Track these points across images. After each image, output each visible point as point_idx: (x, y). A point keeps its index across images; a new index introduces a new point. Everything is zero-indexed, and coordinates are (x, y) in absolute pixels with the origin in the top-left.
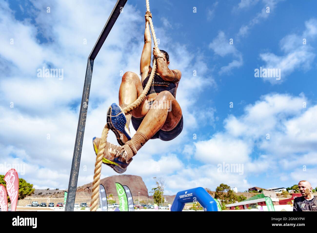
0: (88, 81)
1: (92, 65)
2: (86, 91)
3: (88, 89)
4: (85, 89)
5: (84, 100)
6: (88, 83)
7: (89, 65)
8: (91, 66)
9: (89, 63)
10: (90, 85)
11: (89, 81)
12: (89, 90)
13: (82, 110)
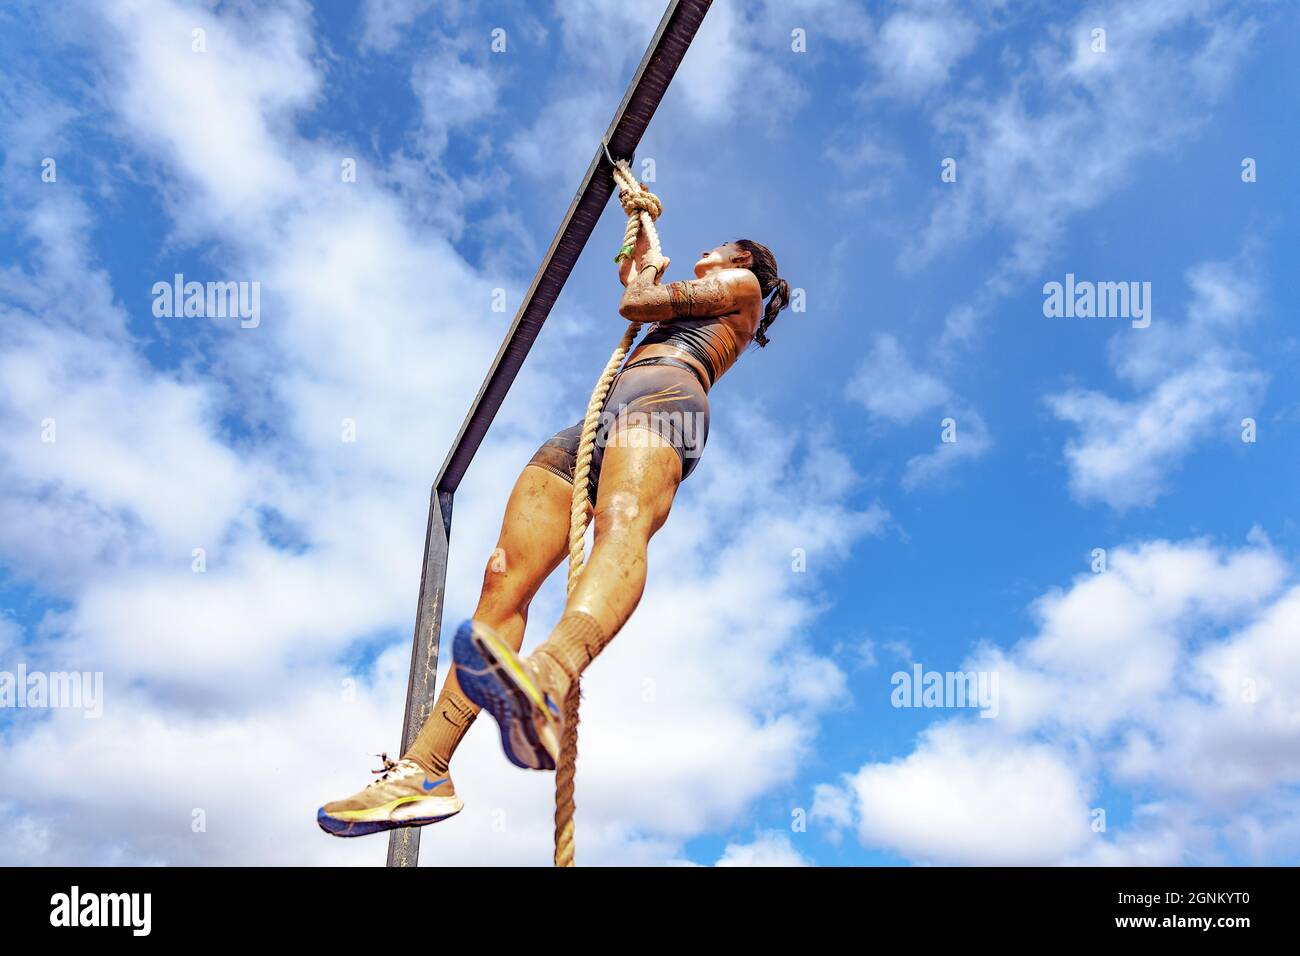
0: (435, 573)
1: (447, 513)
2: (428, 614)
3: (435, 605)
4: (426, 608)
5: (420, 652)
6: (433, 581)
7: (438, 512)
8: (444, 518)
9: (437, 505)
10: (442, 590)
11: (439, 575)
12: (440, 611)
13: (415, 694)
